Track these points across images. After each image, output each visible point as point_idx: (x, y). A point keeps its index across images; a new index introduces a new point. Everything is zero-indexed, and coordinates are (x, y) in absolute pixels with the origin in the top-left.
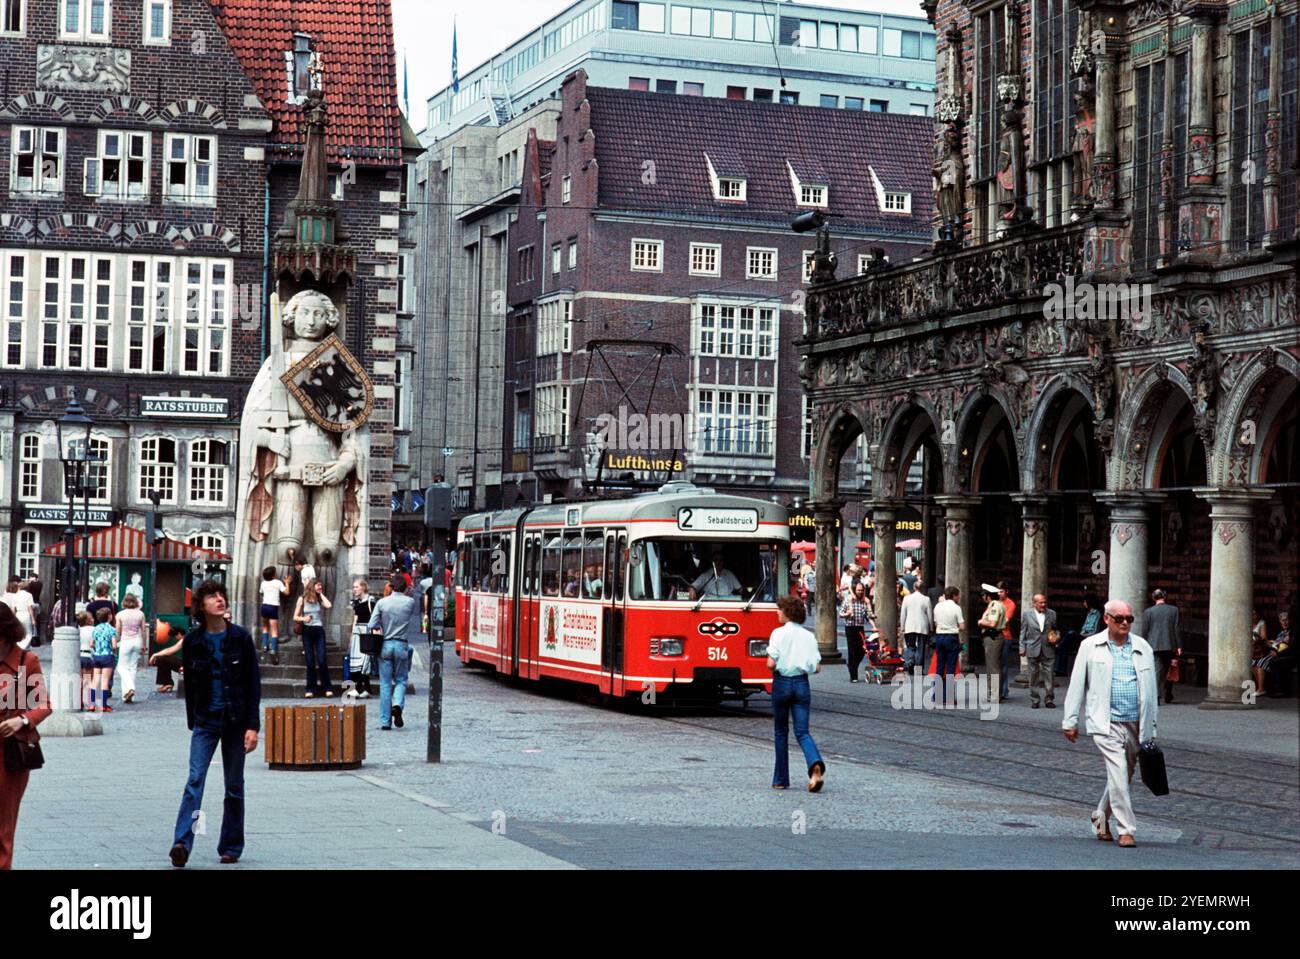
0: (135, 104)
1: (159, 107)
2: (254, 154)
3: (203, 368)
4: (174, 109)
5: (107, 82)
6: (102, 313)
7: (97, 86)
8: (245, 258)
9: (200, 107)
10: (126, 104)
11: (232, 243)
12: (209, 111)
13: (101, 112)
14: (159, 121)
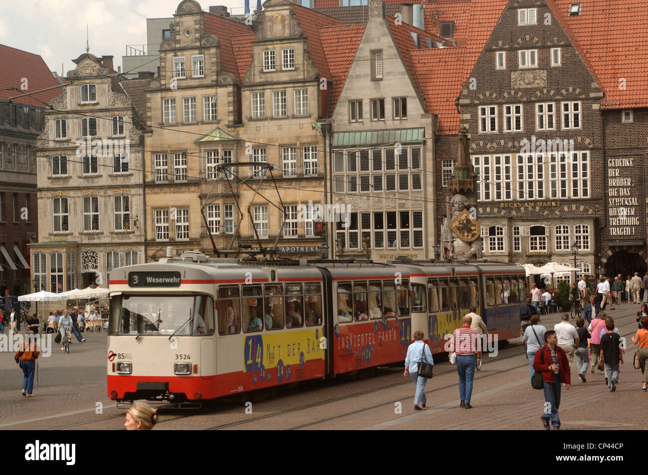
0: (549, 92)
1: (558, 91)
2: (596, 107)
3: (580, 195)
4: (564, 92)
5: (538, 84)
6: (540, 176)
7: (534, 86)
8: (594, 150)
9: (574, 90)
10: (545, 91)
11: (589, 144)
12: (578, 91)
13: (536, 96)
14: (558, 97)
